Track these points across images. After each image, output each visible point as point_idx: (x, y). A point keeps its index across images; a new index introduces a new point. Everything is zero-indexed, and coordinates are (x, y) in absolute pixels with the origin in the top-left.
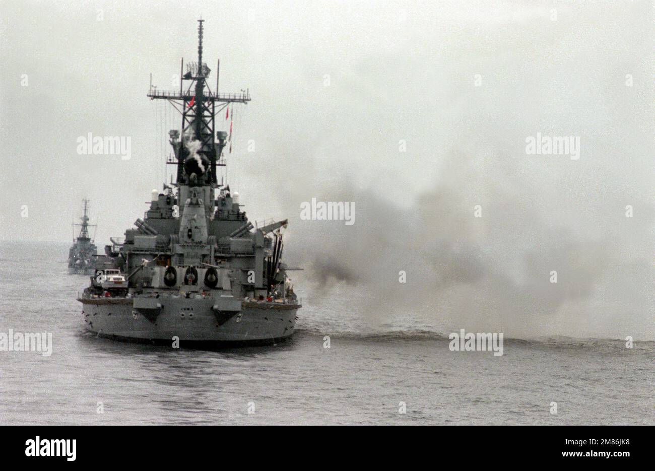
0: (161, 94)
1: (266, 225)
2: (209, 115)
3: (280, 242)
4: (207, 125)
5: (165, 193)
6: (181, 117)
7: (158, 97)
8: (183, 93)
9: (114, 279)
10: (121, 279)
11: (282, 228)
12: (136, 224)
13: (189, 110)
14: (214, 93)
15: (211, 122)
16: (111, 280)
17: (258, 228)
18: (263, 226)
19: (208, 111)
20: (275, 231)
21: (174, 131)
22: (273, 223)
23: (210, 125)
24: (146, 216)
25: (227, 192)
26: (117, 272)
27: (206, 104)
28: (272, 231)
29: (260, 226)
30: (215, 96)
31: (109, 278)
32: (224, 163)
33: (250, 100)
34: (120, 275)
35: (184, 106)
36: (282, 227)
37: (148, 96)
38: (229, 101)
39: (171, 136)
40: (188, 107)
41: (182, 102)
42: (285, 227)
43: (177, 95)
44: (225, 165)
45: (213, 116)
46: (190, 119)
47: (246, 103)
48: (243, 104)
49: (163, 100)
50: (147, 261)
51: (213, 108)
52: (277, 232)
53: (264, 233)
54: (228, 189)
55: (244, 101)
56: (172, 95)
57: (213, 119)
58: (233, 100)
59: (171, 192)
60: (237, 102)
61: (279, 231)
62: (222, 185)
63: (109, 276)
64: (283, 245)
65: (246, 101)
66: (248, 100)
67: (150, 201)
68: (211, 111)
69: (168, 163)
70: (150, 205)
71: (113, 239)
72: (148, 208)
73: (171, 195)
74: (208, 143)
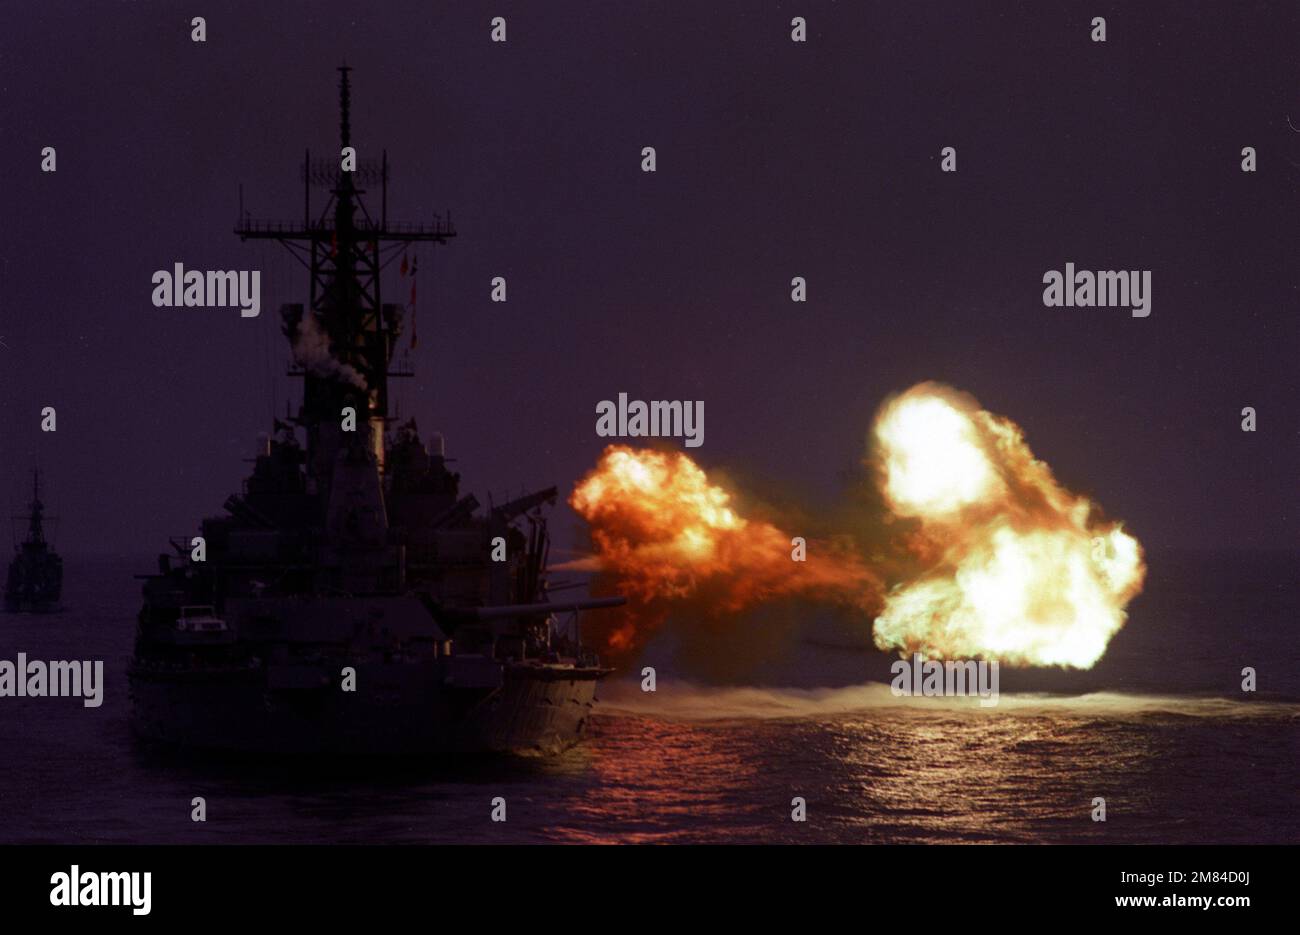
0: (263, 228)
1: (510, 500)
2: (366, 268)
3: (542, 536)
4: (363, 291)
5: (280, 438)
6: (308, 273)
7: (258, 235)
8: (310, 224)
9: (204, 625)
10: (219, 625)
11: (545, 506)
12: (226, 506)
13: (323, 261)
14: (378, 223)
15: (372, 286)
16: (198, 628)
17: (495, 506)
18: (504, 503)
19: (365, 259)
20: (530, 513)
21: (291, 306)
22: (526, 494)
23: (371, 291)
24: (246, 489)
25: (412, 432)
26: (207, 613)
27: (361, 245)
28: (524, 512)
29: (499, 502)
30: (380, 229)
31: (193, 625)
32: (409, 371)
33: (455, 235)
34: (213, 617)
35: (314, 253)
36: (545, 503)
37: (236, 232)
38: (409, 237)
39: (285, 318)
40: (321, 256)
41: (308, 244)
42: (553, 503)
43: (298, 229)
44: (412, 375)
45: (375, 271)
46: (324, 278)
47: (444, 242)
48: (437, 243)
49: (268, 241)
50: (260, 585)
51: (376, 255)
52: (534, 513)
53: (507, 516)
54: (412, 425)
55: (438, 237)
56: (286, 229)
57: (376, 279)
58: (419, 237)
59: (290, 435)
60: (425, 240)
61: (539, 511)
62: (397, 419)
63: (193, 620)
64: (549, 542)
65: (447, 239)
66: (449, 235)
67: (254, 457)
68: (371, 259)
69: (290, 374)
70: (253, 465)
71: (174, 540)
72: (249, 471)
73: (292, 443)
74: (368, 328)
